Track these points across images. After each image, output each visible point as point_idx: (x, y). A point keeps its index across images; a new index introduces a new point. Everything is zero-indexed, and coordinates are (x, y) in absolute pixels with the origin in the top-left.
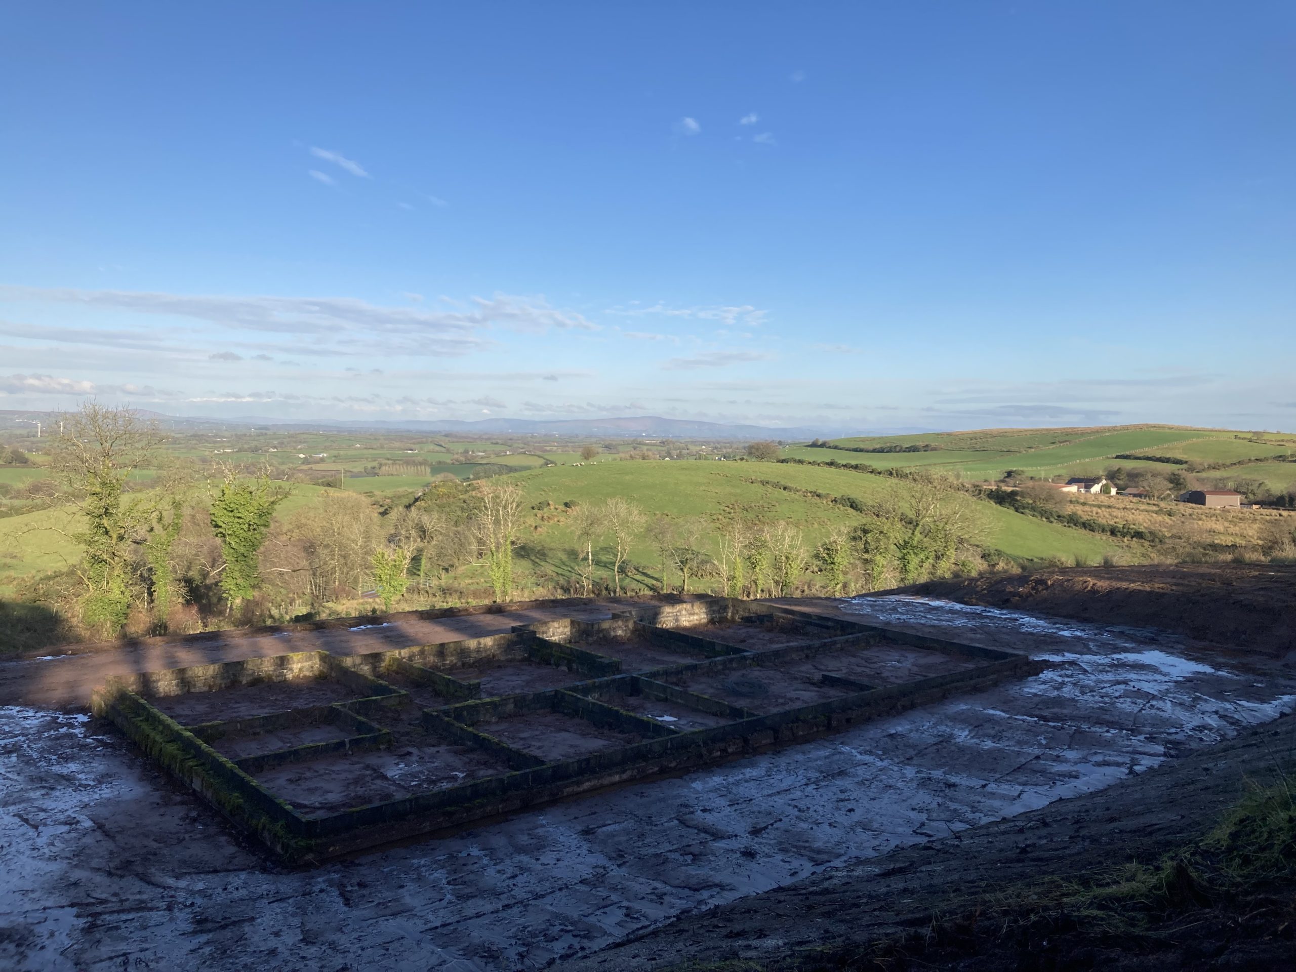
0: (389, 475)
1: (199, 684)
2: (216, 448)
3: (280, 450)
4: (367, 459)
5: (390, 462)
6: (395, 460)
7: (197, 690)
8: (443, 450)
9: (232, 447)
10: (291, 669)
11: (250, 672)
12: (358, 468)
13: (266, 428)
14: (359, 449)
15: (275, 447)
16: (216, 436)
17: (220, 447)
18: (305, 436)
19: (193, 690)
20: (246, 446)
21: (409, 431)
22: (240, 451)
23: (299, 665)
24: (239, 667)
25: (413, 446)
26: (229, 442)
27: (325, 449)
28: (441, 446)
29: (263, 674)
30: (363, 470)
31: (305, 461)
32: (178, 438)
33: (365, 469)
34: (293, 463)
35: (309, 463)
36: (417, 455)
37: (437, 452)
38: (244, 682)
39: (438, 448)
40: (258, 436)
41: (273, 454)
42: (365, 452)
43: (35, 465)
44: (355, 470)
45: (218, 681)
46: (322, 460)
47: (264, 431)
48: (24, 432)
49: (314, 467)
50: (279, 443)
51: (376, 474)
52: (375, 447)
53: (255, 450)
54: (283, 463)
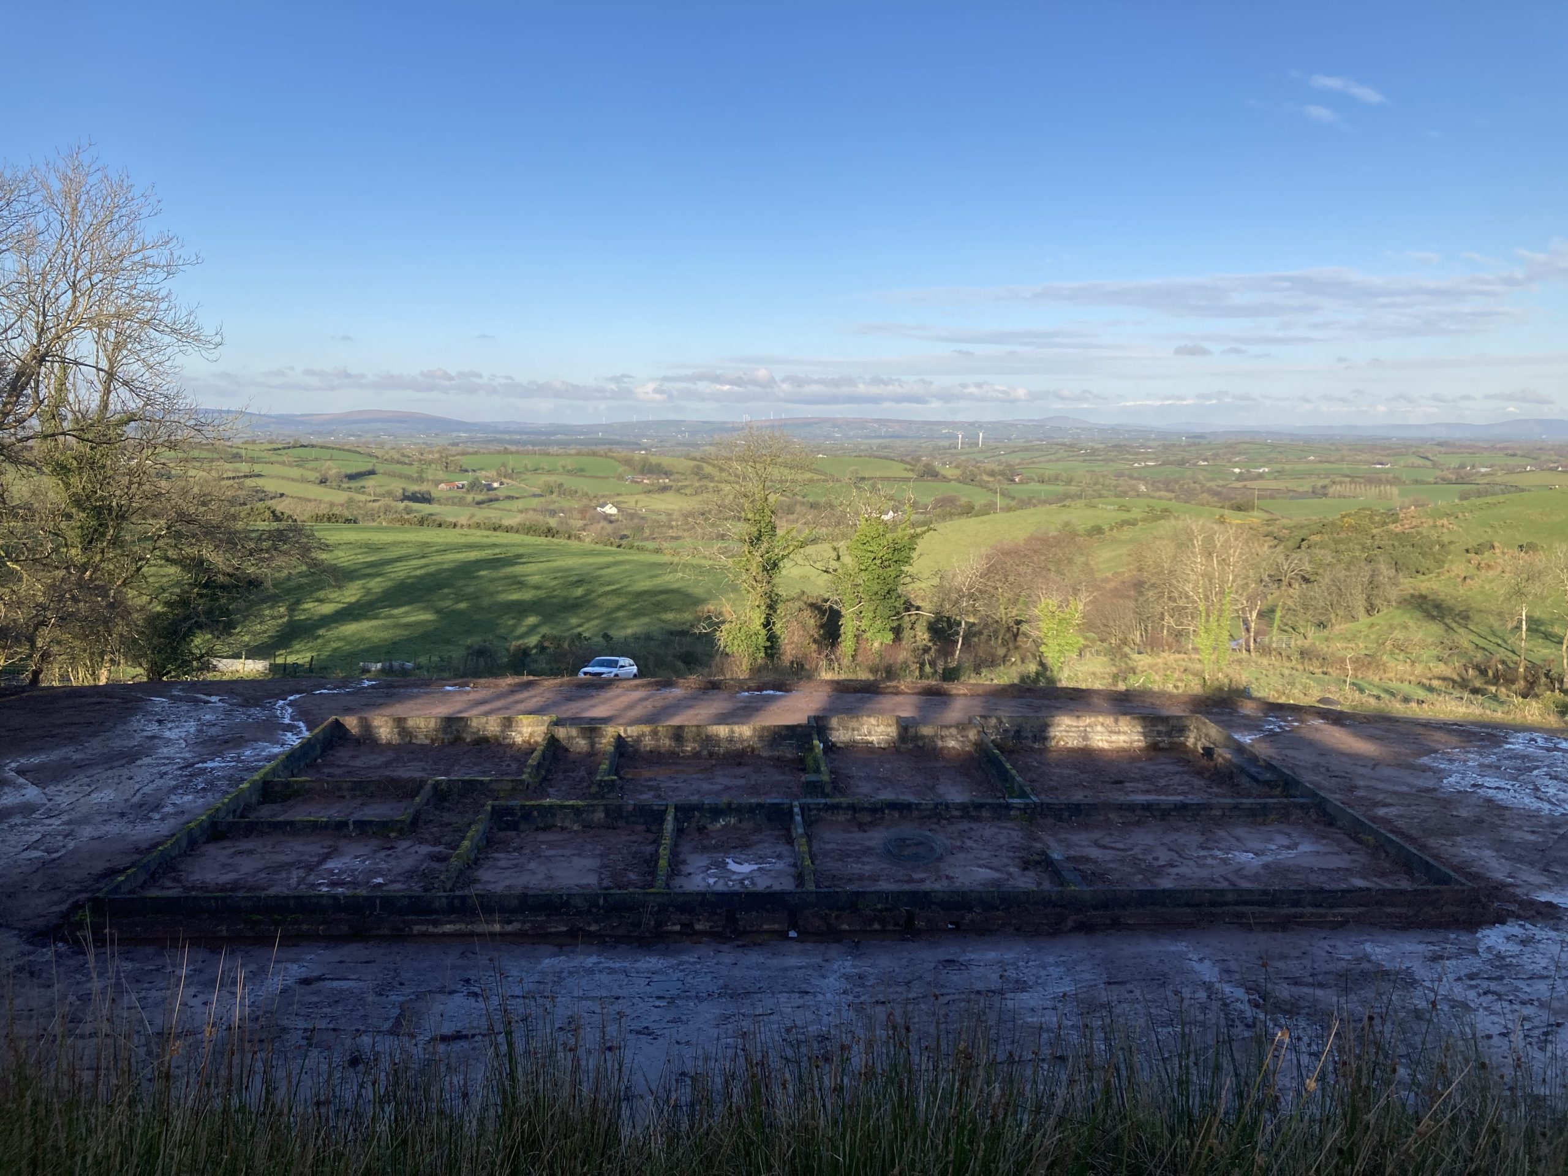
0: (1339, 496)
1: (421, 736)
2: (1136, 461)
3: (1211, 462)
4: (1318, 475)
5: (1348, 479)
6: (1353, 478)
7: (419, 742)
8: (1429, 463)
9: (1156, 460)
10: (520, 733)
11: (475, 730)
12: (1306, 486)
13: (1202, 436)
14: (1312, 462)
15: (1205, 460)
16: (1141, 446)
17: (1141, 460)
18: (1246, 446)
19: (414, 741)
20: (1172, 458)
21: (1388, 439)
22: (1164, 464)
23: (530, 729)
24: (463, 724)
25: (1384, 459)
26: (1154, 453)
27: (1268, 462)
28: (1427, 458)
29: (489, 734)
30: (1311, 490)
31: (1240, 477)
32: (1097, 449)
33: (1314, 487)
34: (1223, 479)
35: (1245, 480)
36: (1387, 471)
37: (1419, 467)
38: (468, 740)
39: (1421, 462)
40: (1190, 446)
41: (1204, 469)
42: (1319, 466)
43: (945, 479)
44: (1301, 489)
45: (441, 735)
46: (1261, 476)
47: (1197, 440)
48: (946, 443)
49: (1249, 484)
50: (1213, 455)
51: (1325, 495)
52: (1333, 459)
53: (1181, 463)
54: (1213, 479)
